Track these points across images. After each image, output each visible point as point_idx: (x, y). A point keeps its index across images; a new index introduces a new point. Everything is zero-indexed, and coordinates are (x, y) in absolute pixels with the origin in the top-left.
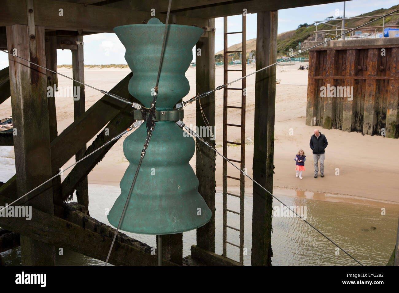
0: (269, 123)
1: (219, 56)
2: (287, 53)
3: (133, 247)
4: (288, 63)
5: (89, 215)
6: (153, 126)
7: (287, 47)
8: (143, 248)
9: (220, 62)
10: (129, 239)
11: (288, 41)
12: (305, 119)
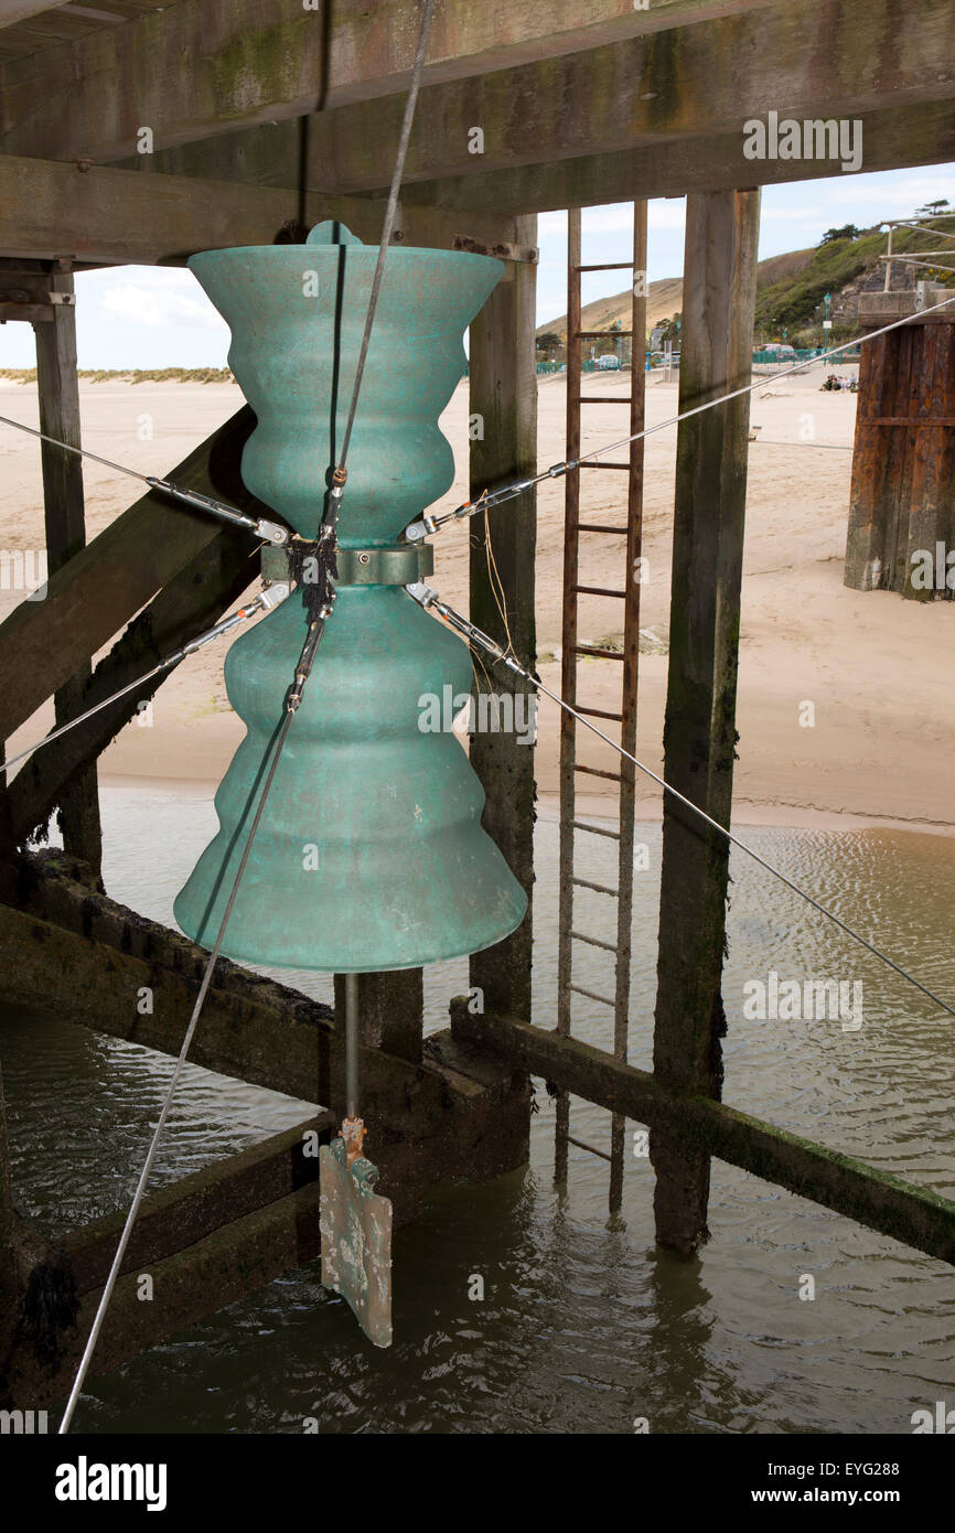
0: (723, 587)
1: (547, 341)
2: (782, 331)
3: (256, 1004)
4: (787, 366)
5: (104, 893)
6: (329, 601)
7: (783, 310)
8: (288, 1004)
9: (547, 363)
10: (242, 973)
11: (787, 289)
12: (843, 564)
